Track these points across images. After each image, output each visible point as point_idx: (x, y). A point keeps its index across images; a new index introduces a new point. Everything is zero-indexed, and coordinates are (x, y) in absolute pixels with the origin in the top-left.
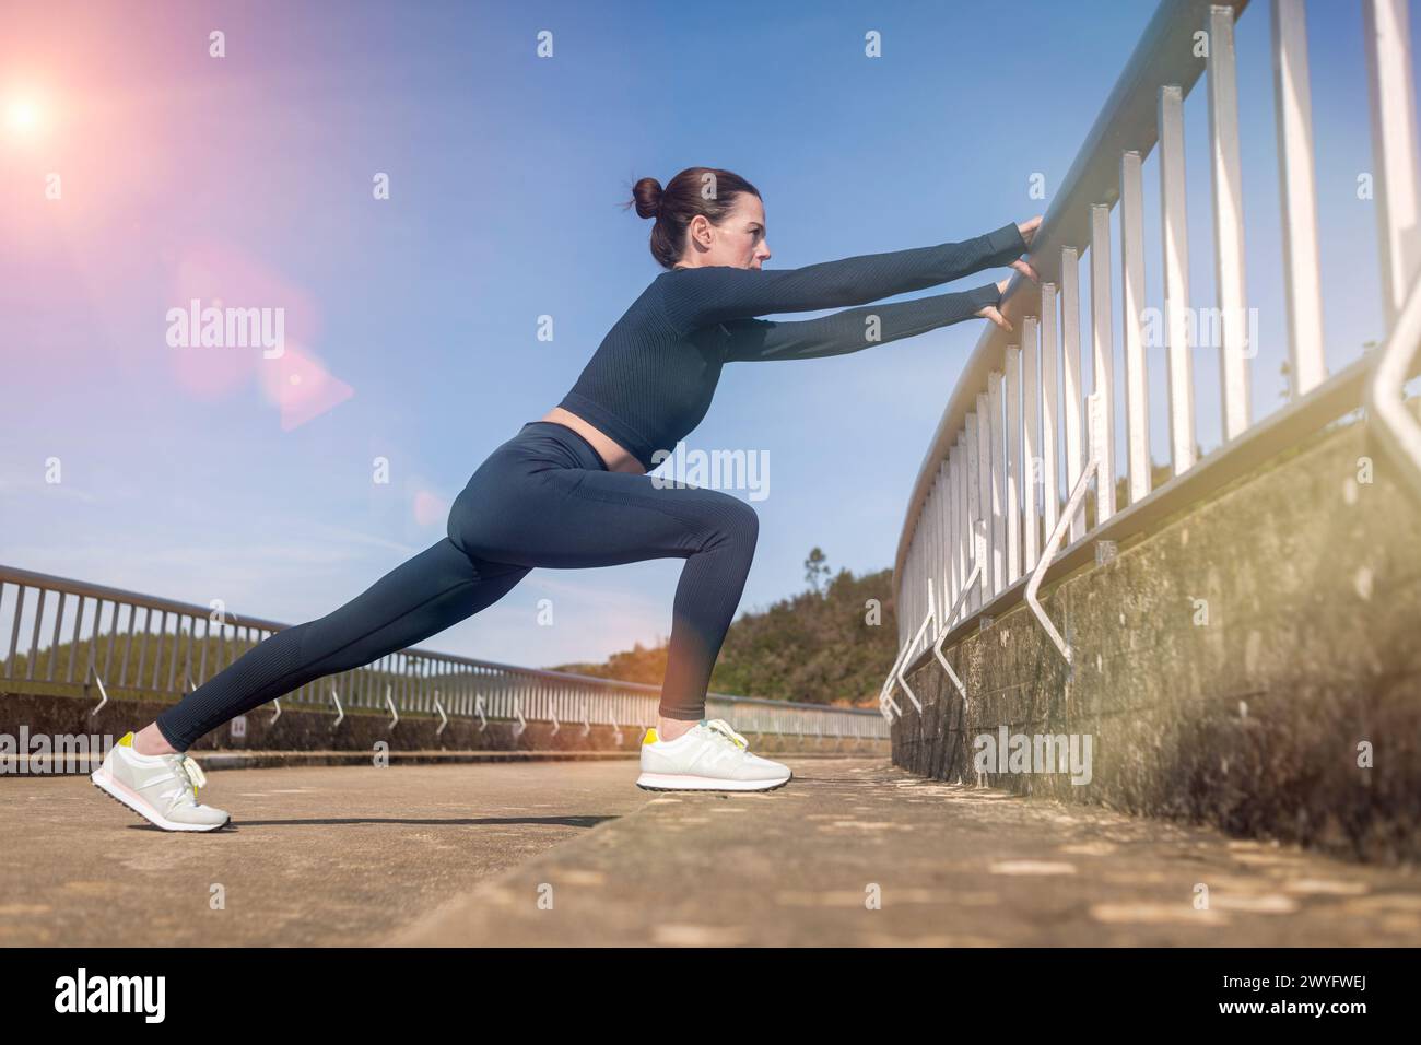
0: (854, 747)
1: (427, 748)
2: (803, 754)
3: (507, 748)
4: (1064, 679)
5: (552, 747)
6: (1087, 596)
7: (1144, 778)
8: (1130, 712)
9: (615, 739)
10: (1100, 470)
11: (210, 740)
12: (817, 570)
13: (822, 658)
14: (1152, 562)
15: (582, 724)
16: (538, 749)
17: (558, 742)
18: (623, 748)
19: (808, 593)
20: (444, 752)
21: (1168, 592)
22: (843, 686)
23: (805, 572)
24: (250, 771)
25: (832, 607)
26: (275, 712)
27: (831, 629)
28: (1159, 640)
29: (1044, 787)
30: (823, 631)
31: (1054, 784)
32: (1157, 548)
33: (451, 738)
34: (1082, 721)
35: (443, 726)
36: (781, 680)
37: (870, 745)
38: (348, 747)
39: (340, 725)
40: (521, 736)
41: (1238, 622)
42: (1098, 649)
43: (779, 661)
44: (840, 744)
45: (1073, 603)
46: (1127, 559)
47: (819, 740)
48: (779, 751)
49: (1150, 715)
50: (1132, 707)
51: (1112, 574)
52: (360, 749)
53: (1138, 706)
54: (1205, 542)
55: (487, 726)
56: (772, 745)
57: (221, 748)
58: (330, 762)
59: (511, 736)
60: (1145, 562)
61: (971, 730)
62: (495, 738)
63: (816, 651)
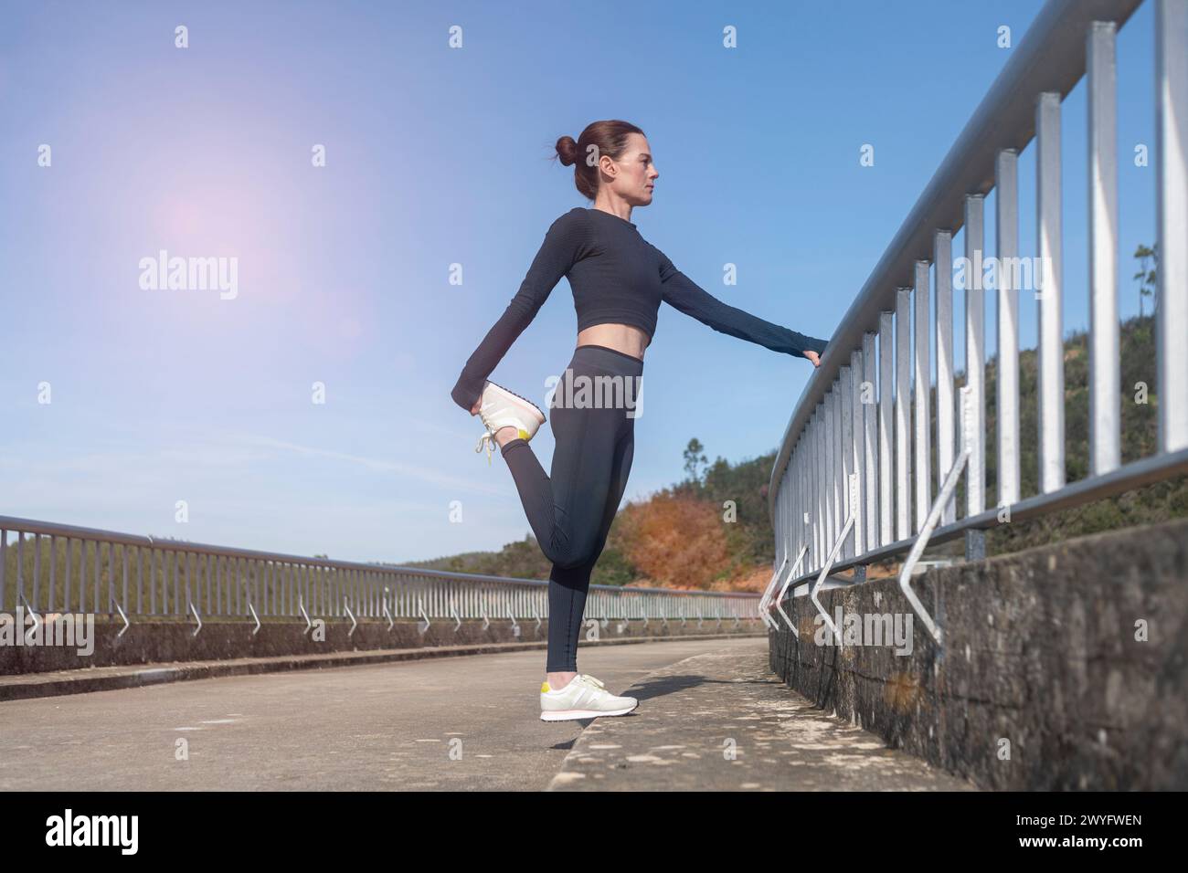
0: (734, 627)
1: (340, 650)
2: (686, 636)
3: (414, 646)
4: (934, 657)
5: (455, 642)
6: (956, 588)
7: (1008, 770)
8: (996, 706)
9: (513, 632)
10: (970, 462)
11: (138, 655)
12: (696, 460)
13: (702, 541)
14: (1020, 576)
15: (482, 619)
16: (442, 645)
17: (462, 637)
18: (520, 639)
19: (687, 481)
20: (357, 653)
21: (1034, 609)
22: (721, 567)
23: (684, 462)
24: (178, 684)
25: (710, 494)
26: (197, 626)
27: (709, 514)
28: (1025, 649)
29: (914, 746)
30: (702, 517)
31: (923, 746)
32: (1025, 564)
33: (362, 638)
34: (951, 700)
35: (353, 628)
36: (664, 563)
37: (747, 625)
38: (267, 654)
39: (258, 633)
40: (426, 634)
41: (1100, 657)
42: (966, 640)
43: (662, 546)
44: (720, 626)
45: (943, 589)
46: (995, 565)
47: (700, 623)
48: (664, 634)
49: (1015, 714)
50: (998, 702)
51: (982, 575)
52: (279, 655)
53: (1004, 704)
54: (1071, 573)
55: (394, 627)
56: (658, 630)
57: (150, 663)
58: (252, 670)
59: (418, 634)
60: (1013, 573)
61: (845, 671)
62: (402, 637)
63: (696, 536)
